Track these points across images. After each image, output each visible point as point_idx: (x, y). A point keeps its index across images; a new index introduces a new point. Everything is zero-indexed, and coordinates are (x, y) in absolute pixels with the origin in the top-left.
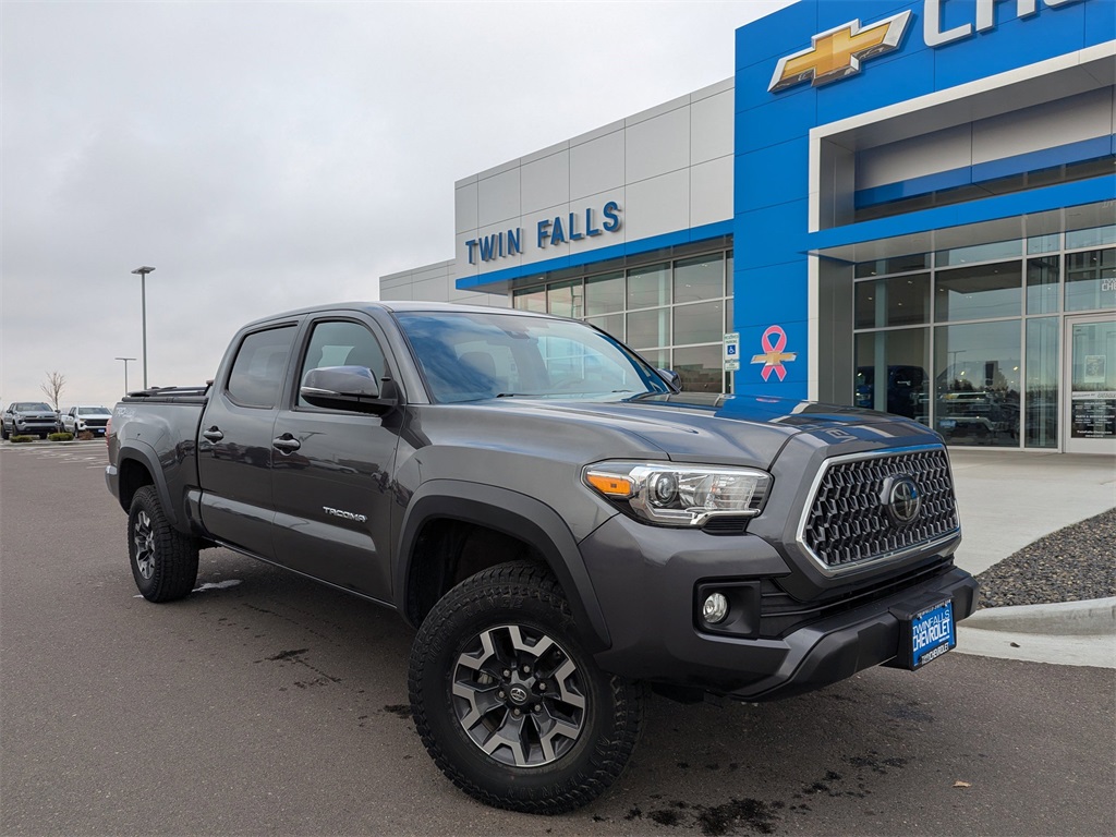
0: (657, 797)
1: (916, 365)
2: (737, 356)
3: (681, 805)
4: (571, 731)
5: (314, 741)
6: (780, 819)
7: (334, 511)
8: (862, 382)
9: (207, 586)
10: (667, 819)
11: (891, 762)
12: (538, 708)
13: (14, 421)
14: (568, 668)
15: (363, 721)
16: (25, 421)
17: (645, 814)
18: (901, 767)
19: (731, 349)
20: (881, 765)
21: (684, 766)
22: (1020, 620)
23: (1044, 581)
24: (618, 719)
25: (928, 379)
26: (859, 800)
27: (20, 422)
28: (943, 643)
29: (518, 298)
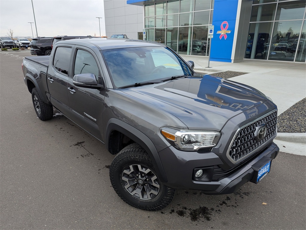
0: (179, 205)
1: (267, 33)
2: (212, 33)
3: (185, 208)
4: (156, 193)
5: (86, 179)
6: (212, 215)
7: (87, 115)
8: (250, 38)
9: (57, 114)
10: (181, 214)
11: (245, 193)
12: (146, 185)
13: (1, 43)
14: (155, 178)
15: (100, 171)
16: (5, 43)
17: (175, 211)
18: (248, 196)
19: (211, 31)
20: (242, 194)
21: (187, 193)
22: (287, 138)
23: (295, 122)
24: (169, 192)
25: (270, 38)
26: (235, 208)
27: (3, 43)
28: (266, 173)
29: (146, 7)
